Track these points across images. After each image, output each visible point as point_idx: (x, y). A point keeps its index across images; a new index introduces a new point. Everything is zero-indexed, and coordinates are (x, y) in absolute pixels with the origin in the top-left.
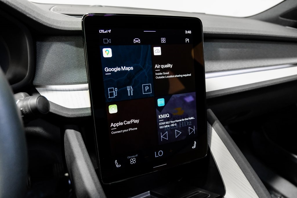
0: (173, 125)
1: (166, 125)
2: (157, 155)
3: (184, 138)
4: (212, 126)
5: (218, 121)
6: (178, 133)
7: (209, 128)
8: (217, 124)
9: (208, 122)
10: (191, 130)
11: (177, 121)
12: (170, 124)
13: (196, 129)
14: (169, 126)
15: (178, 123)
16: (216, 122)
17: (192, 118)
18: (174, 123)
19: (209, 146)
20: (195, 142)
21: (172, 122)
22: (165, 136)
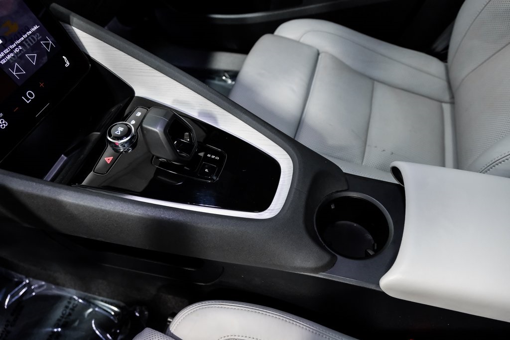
0: (16, 50)
1: (6, 55)
2: (28, 99)
3: (45, 59)
4: (70, 25)
5: (73, 14)
6: (32, 58)
7: (69, 30)
8: (75, 19)
9: (61, 23)
10: (47, 45)
11: (18, 42)
12: (12, 51)
13: (53, 39)
14: (12, 55)
15: (21, 44)
16: (71, 17)
17: (36, 27)
18: (17, 46)
19: (84, 53)
20: (64, 57)
21: (12, 47)
22: (18, 70)
